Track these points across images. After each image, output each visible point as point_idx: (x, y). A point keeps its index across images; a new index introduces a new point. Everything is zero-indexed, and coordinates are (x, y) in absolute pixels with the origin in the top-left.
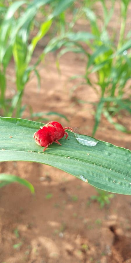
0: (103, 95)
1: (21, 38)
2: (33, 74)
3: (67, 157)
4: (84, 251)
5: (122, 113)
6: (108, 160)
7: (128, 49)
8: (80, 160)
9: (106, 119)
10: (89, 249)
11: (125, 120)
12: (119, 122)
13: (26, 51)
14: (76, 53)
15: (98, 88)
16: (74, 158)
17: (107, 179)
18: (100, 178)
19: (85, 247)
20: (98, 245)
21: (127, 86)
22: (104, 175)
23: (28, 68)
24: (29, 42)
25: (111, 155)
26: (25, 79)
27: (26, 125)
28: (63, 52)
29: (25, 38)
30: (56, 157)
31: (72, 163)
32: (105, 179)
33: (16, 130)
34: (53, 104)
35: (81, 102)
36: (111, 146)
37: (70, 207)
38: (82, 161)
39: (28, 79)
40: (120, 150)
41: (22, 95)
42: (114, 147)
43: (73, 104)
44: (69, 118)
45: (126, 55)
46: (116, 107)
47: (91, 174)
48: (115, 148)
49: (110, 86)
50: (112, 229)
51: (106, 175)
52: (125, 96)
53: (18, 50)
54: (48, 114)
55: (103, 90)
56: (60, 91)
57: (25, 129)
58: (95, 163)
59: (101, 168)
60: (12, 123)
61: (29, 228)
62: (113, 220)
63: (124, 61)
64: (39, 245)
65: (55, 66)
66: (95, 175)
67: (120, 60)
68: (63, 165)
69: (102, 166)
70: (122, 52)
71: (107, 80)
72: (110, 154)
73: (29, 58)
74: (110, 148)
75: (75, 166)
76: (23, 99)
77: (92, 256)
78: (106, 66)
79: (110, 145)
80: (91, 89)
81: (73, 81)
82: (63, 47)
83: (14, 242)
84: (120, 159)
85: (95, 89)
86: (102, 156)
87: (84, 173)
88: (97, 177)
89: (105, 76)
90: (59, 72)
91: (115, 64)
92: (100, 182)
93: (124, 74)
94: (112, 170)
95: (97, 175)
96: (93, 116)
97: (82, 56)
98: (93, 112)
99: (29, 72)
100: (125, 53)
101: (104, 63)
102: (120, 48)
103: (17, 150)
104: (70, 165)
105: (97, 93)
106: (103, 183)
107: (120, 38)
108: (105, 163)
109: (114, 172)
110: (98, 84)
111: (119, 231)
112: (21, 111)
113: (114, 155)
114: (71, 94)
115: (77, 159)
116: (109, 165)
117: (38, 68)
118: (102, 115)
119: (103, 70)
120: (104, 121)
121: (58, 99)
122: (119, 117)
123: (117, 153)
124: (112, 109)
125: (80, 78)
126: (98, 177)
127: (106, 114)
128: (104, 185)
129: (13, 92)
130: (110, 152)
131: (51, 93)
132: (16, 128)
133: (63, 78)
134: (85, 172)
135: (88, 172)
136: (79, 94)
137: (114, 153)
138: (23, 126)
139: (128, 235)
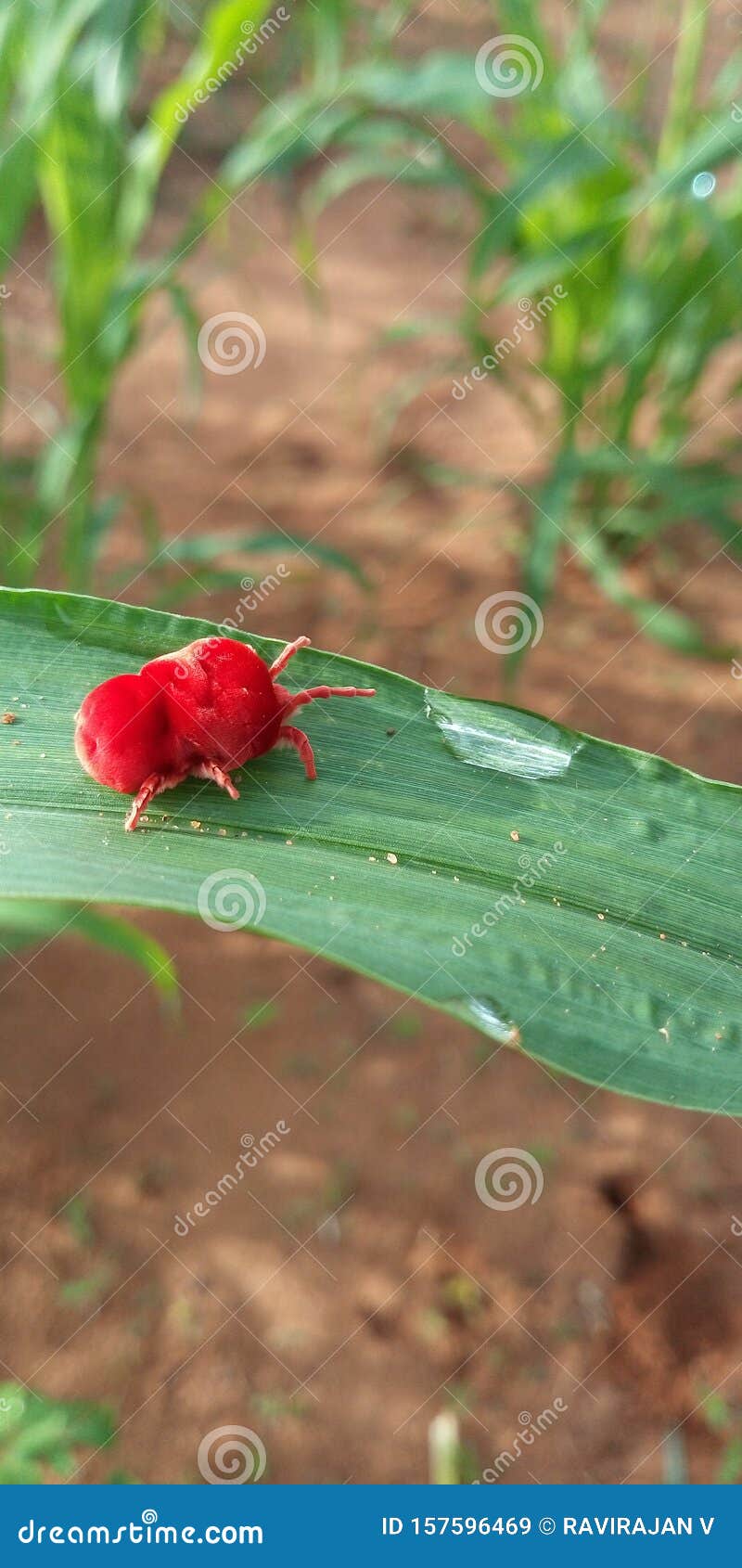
0: (569, 435)
1: (87, 91)
2: (159, 307)
3: (381, 855)
4: (455, 1316)
5: (680, 543)
6: (645, 874)
7: (719, 163)
8: (467, 874)
9: (585, 576)
10: (486, 1302)
11: (695, 585)
12: (663, 594)
13: (116, 170)
14: (416, 185)
15: (545, 395)
16: (426, 864)
17: (643, 1011)
18: (595, 1002)
19: (464, 1290)
20: (532, 1280)
21: (713, 386)
22: (620, 977)
23: (129, 273)
24: (137, 118)
25: (663, 833)
26: (113, 335)
27: (108, 633)
28: (339, 178)
29: (110, 95)
30: (304, 858)
31: (417, 902)
32: (630, 1009)
33: (46, 667)
34: (284, 489)
35: (445, 480)
36: (666, 775)
37: (382, 1071)
38: (480, 883)
39: (133, 340)
40: (722, 804)
41: (94, 431)
42: (683, 783)
43: (396, 492)
44: (376, 571)
45: (709, 198)
46: (648, 504)
47: (537, 976)
48: (694, 789)
49: (614, 382)
50: (616, 1193)
51: (633, 980)
52: (699, 445)
53: (74, 166)
54: (254, 548)
55: (573, 403)
56: (319, 414)
57: (101, 664)
58: (559, 893)
59: (599, 928)
60: (18, 620)
61: (151, 1187)
62: (619, 1144)
63: (695, 239)
64: (209, 1282)
65: (292, 261)
66: (564, 986)
67: (673, 229)
68: (355, 916)
69: (610, 918)
70: (684, 182)
71: (595, 348)
72: (656, 832)
73: (136, 211)
74: (658, 791)
75: (432, 923)
76: (107, 456)
77: (501, 1340)
78: (590, 262)
79: (656, 769)
80: (501, 406)
81: (398, 351)
82: (336, 149)
83: (65, 1268)
84: (720, 861)
85: (524, 400)
86: (605, 845)
87: (490, 975)
88: (576, 993)
89: (585, 322)
90: (315, 297)
91: (644, 257)
92: (597, 1031)
93: (694, 315)
94: (674, 936)
95: (577, 979)
96: (513, 561)
97: (452, 209)
98: (511, 537)
99: (138, 294)
100: (702, 188)
101: (578, 243)
102: (673, 158)
103: (54, 808)
104: (397, 918)
105: (536, 420)
106: (621, 1041)
107: (677, 101)
108: (628, 893)
109: (682, 957)
110: (545, 368)
111: (654, 1208)
112: (92, 526)
113: (686, 836)
114: (387, 428)
115: (446, 869)
116: (655, 906)
117: (190, 275)
118: (564, 549)
119: (576, 286)
120: (575, 592)
121: (308, 459)
122: (664, 567)
123: (701, 821)
124: (621, 518)
125: (440, 334)
126: (587, 994)
127: (587, 548)
128: (624, 1055)
129: (43, 418)
130: (660, 817)
131: (269, 421)
132: (41, 659)
133: (341, 335)
134: (501, 961)
135: (518, 963)
136: (433, 431)
137: (688, 822)
138: (89, 644)
139: (702, 1227)
